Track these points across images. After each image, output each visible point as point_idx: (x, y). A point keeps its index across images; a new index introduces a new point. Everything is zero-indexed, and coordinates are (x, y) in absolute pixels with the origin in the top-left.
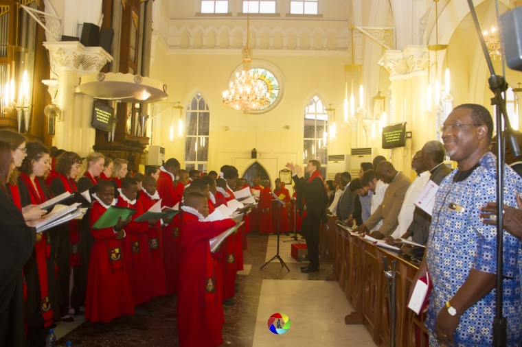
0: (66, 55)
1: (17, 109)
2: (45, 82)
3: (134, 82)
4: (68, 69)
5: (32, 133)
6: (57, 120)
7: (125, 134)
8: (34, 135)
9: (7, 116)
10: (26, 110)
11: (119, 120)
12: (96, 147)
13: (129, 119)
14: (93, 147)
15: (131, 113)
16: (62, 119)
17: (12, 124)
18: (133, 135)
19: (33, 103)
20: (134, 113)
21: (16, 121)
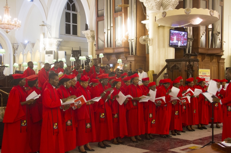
0: (150, 3)
1: (129, 41)
2: (143, 22)
3: (185, 14)
4: (153, 12)
5: (137, 55)
6: (149, 45)
7: (199, 48)
8: (139, 55)
9: (123, 46)
10: (132, 41)
11: (194, 39)
12: (167, 61)
13: (202, 37)
14: (166, 60)
15: (204, 33)
16: (151, 44)
17: (126, 50)
18: (207, 48)
19: (136, 36)
20: (207, 32)
21: (129, 48)
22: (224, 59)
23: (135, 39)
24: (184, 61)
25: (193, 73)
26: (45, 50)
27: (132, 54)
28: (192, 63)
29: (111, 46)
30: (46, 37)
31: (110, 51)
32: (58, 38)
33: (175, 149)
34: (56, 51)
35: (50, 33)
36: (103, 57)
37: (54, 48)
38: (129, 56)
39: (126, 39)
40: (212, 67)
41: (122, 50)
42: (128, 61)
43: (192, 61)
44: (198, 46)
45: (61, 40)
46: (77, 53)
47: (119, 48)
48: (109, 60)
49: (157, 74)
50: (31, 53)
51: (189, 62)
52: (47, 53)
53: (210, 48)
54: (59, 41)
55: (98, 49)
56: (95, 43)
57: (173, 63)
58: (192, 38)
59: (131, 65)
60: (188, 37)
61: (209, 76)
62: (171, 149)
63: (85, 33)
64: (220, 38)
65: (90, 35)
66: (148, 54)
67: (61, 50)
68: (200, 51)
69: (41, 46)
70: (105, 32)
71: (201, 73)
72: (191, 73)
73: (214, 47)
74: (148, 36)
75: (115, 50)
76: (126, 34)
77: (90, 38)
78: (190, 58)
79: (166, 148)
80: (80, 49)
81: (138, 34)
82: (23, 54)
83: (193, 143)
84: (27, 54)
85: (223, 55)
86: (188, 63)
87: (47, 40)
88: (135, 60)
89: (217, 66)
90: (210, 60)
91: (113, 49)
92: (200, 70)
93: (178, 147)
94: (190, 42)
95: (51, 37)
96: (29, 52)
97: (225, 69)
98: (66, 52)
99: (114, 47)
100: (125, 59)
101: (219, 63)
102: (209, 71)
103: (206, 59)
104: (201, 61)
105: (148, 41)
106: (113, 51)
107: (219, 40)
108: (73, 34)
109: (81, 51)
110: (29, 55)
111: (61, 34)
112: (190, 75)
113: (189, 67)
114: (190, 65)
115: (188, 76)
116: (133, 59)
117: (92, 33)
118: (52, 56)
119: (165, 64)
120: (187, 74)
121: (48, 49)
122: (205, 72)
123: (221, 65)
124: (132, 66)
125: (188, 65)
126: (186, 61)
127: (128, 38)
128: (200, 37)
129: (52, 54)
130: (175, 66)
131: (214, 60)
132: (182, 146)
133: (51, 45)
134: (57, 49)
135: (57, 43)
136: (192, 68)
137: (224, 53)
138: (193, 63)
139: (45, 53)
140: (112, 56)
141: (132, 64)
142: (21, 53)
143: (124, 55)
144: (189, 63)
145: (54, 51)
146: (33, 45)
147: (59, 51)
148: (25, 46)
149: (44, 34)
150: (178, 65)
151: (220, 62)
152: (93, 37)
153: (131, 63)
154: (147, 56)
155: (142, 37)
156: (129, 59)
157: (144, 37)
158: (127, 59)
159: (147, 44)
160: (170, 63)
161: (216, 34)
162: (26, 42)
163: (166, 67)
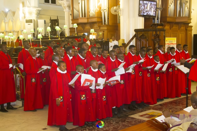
5: (109, 24)
6: (120, 15)
7: (167, 17)
8: (111, 25)
9: (96, 16)
10: (105, 11)
11: (163, 8)
12: (136, 31)
13: (171, 6)
14: (134, 30)
15: (173, 2)
16: (122, 14)
17: (99, 20)
18: (175, 17)
19: (109, 6)
20: (176, 1)
21: (102, 18)
22: (192, 27)
23: (107, 9)
24: (151, 31)
25: (159, 42)
26: (25, 19)
27: (105, 24)
28: (158, 33)
29: (85, 16)
30: (26, 7)
31: (85, 21)
32: (37, 7)
33: (135, 115)
34: (35, 20)
35: (29, 2)
36: (77, 27)
37: (33, 17)
38: (102, 25)
39: (99, 9)
40: (180, 35)
41: (95, 20)
42: (101, 30)
43: (158, 31)
44: (167, 16)
45: (40, 9)
46: (54, 22)
47: (92, 18)
48: (84, 29)
49: (126, 44)
50: (12, 21)
51: (156, 31)
52: (27, 21)
53: (178, 16)
54: (39, 10)
55: (74, 18)
56: (70, 13)
57: (141, 32)
58: (161, 7)
59: (103, 34)
60: (157, 7)
61: (175, 44)
62: (131, 115)
63: (62, 3)
64: (188, 7)
65: (66, 5)
66: (119, 23)
67: (41, 18)
68: (168, 20)
69: (21, 15)
70: (79, 3)
71: (168, 41)
72: (158, 42)
73: (181, 16)
74: (119, 7)
75: (89, 19)
76: (99, 4)
77: (66, 8)
78: (156, 28)
79: (127, 114)
80: (58, 18)
81: (110, 5)
82: (5, 22)
83: (153, 109)
84: (8, 23)
85: (191, 23)
86: (154, 33)
87: (26, 9)
88: (107, 30)
89: (184, 33)
90: (178, 28)
91: (88, 18)
92: (166, 39)
93: (139, 113)
94: (158, 11)
95: (30, 6)
96: (10, 20)
97: (193, 35)
98: (45, 21)
99: (88, 17)
100: (98, 29)
101: (186, 30)
102: (175, 39)
103: (174, 27)
104: (169, 29)
105: (119, 11)
106: (88, 21)
107: (188, 8)
108: (52, 3)
109: (58, 20)
110: (11, 23)
111: (40, 3)
112: (156, 44)
113: (155, 37)
114: (157, 35)
115: (154, 45)
116: (106, 28)
117: (68, 3)
118: (32, 24)
119: (134, 33)
120: (154, 42)
121: (28, 18)
122: (171, 40)
123: (189, 33)
124: (105, 35)
125: (155, 34)
126: (153, 31)
127: (100, 8)
128: (169, 7)
129: (32, 23)
130: (143, 35)
131: (182, 28)
132: (142, 111)
133: (31, 13)
134: (37, 17)
135: (36, 12)
136: (158, 37)
137: (192, 21)
138: (160, 32)
139: (25, 22)
140: (87, 25)
141: (105, 33)
142: (3, 21)
143: (97, 24)
144: (156, 33)
145: (34, 20)
146: (14, 13)
147: (39, 19)
148: (6, 14)
149: (23, 3)
150: (146, 35)
151: (188, 29)
152: (69, 7)
153: (103, 32)
154: (118, 25)
155: (114, 8)
156: (102, 28)
157: (115, 8)
158: (100, 28)
159: (119, 15)
160: (138, 33)
161: (184, 2)
162: (7, 10)
163: (135, 36)
